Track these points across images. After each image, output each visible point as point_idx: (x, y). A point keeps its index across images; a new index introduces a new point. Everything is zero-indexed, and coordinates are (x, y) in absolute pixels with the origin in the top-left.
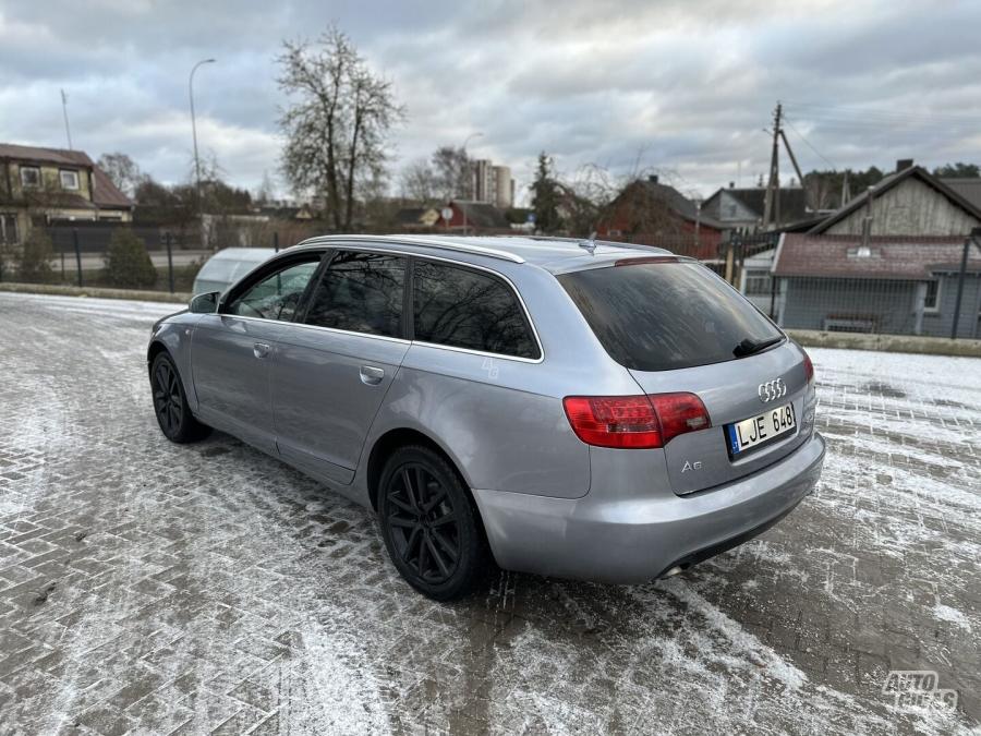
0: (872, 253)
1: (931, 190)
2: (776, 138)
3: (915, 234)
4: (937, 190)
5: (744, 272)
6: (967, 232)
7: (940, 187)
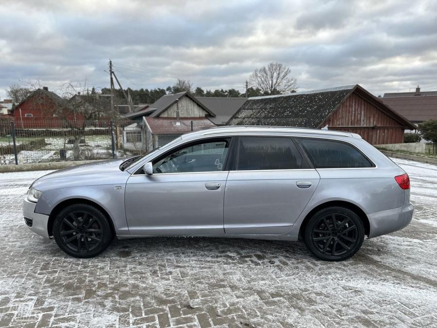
0: (181, 124)
1: (192, 101)
2: (111, 75)
3: (189, 117)
4: (193, 101)
5: (125, 133)
6: (204, 116)
7: (194, 100)
